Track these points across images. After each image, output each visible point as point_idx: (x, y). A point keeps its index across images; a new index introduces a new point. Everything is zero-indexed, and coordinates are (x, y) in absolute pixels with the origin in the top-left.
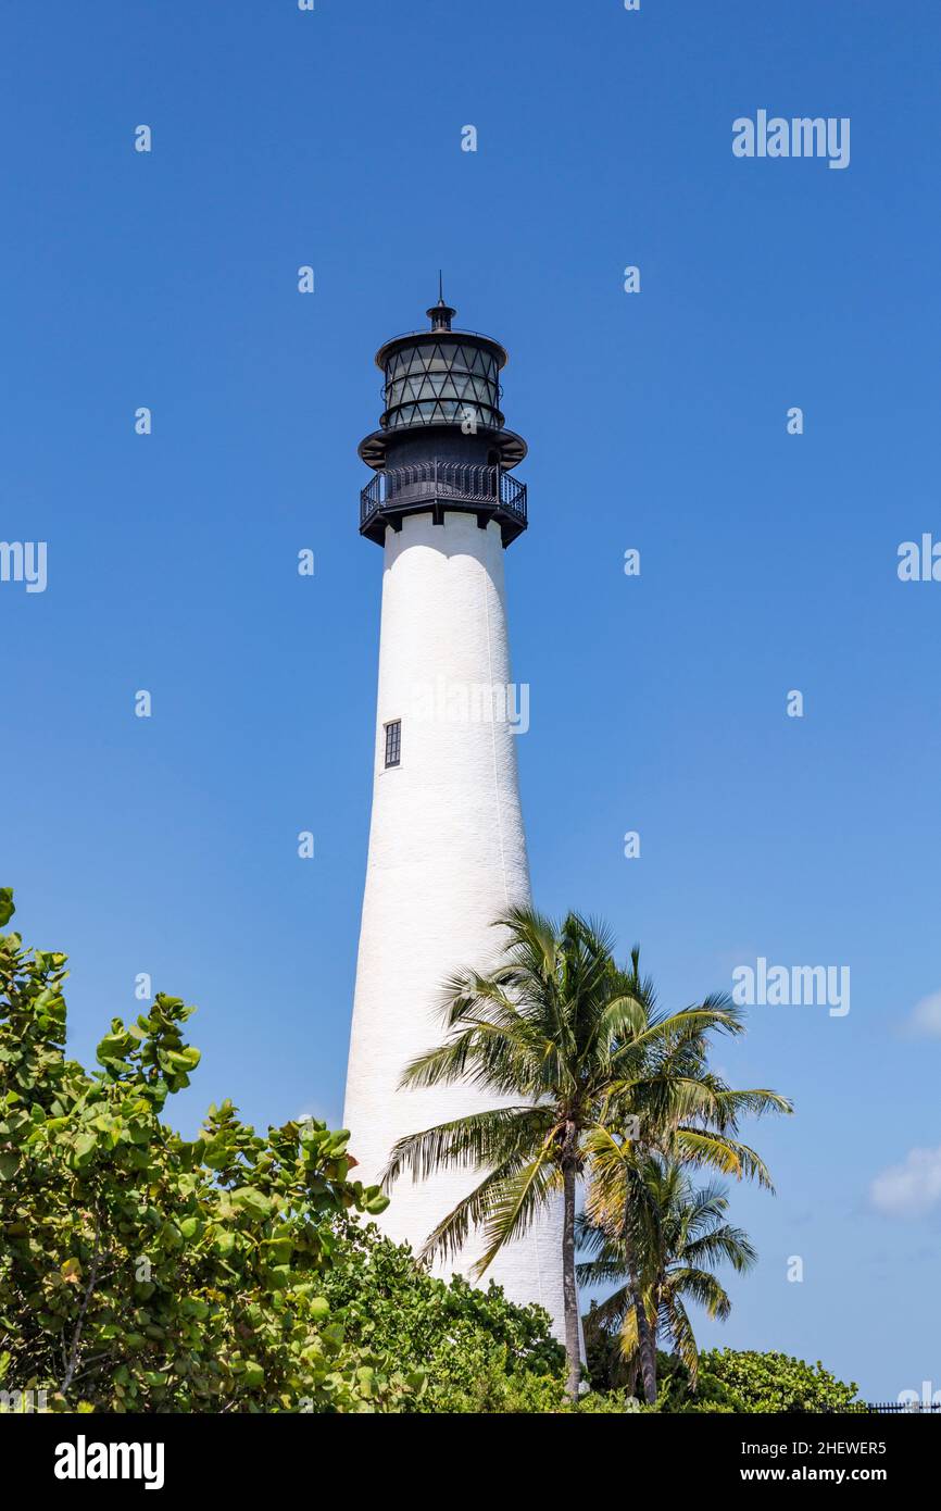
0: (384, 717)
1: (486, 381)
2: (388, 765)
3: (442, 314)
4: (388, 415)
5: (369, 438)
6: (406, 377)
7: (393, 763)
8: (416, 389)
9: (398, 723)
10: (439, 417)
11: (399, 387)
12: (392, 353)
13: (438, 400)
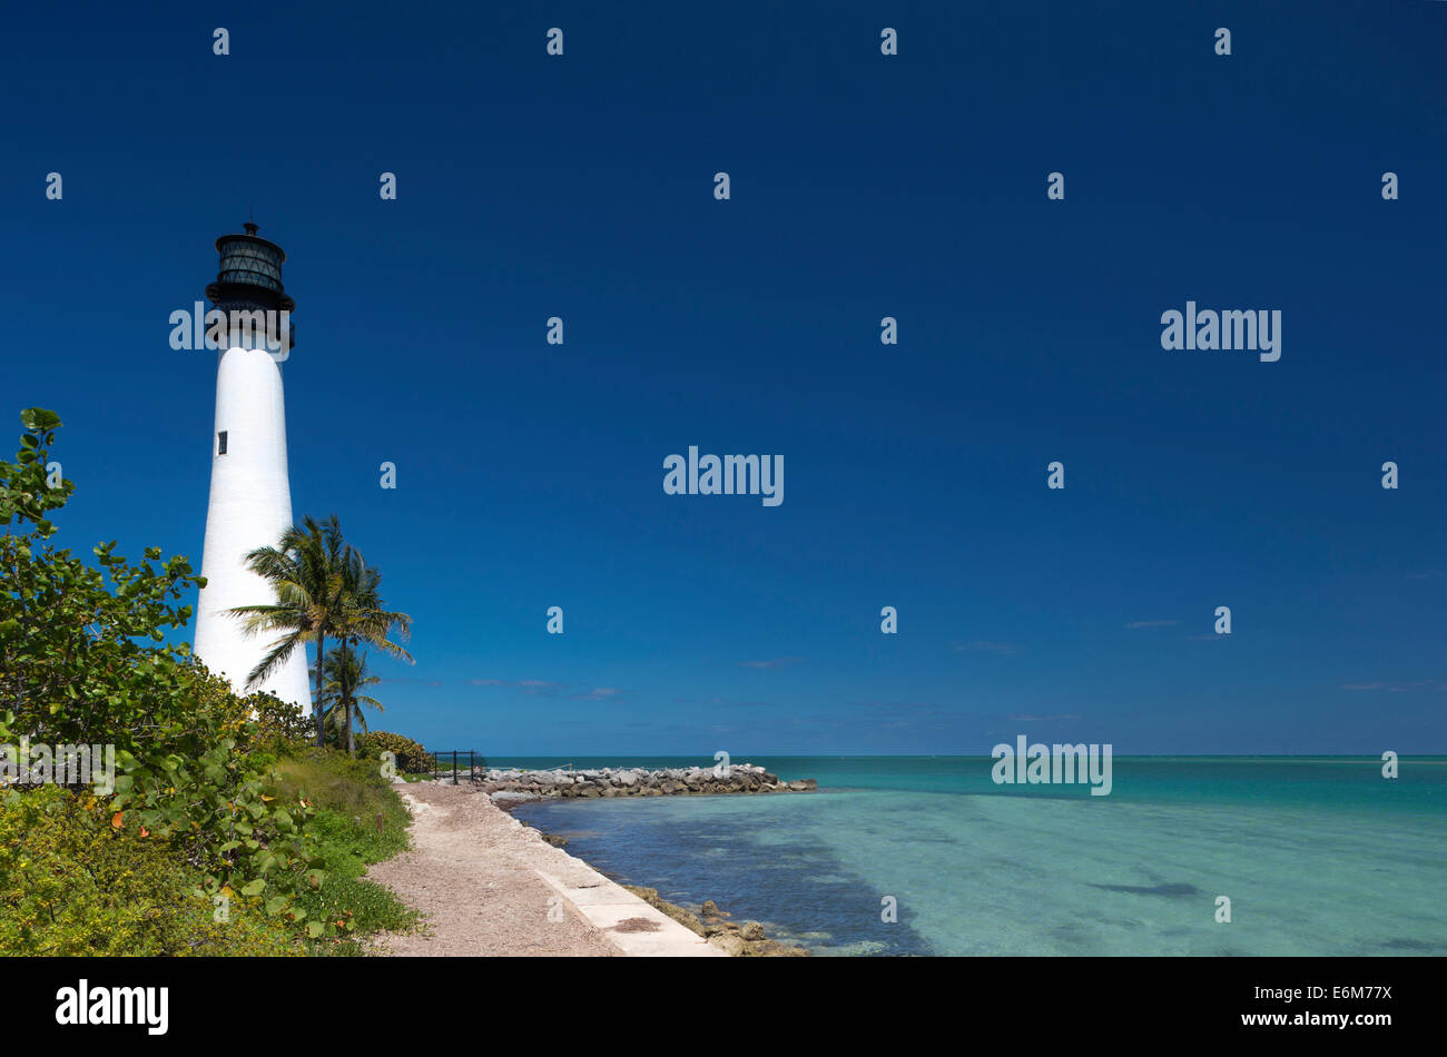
0: (219, 429)
1: (275, 267)
2: (220, 453)
3: (251, 227)
4: (222, 274)
5: (211, 285)
6: (232, 256)
7: (223, 451)
8: (237, 264)
9: (226, 433)
10: (249, 280)
11: (228, 261)
12: (224, 243)
13: (250, 272)
